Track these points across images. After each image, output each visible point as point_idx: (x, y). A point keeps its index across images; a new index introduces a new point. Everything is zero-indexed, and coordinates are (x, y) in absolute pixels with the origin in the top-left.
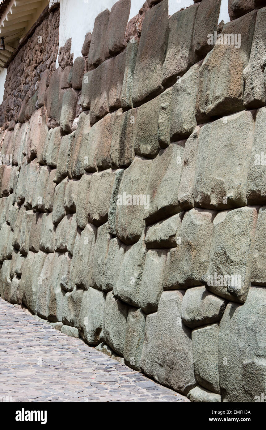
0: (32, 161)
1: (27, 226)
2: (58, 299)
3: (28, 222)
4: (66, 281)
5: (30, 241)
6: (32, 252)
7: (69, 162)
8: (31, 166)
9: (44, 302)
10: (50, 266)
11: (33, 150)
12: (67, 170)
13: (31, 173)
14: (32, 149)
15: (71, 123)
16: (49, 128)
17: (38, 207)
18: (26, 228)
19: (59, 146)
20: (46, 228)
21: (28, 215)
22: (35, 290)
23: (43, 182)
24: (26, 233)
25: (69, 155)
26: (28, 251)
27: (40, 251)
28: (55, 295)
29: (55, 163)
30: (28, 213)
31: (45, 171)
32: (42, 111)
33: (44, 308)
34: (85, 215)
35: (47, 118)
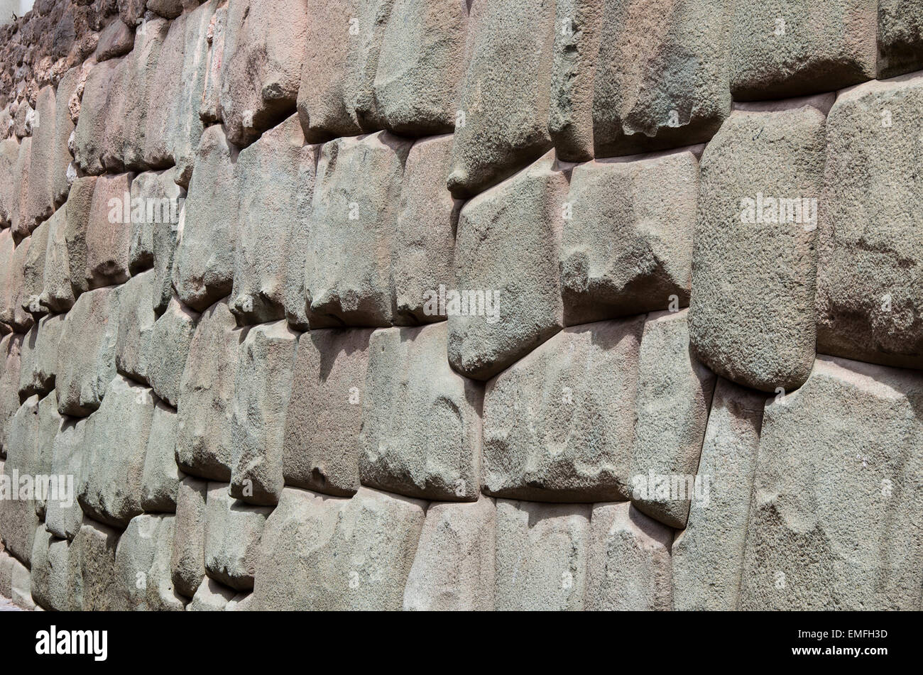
0: (268, 132)
1: (268, 390)
3: (273, 370)
5: (287, 446)
6: (311, 495)
7: (574, 80)
8: (264, 151)
10: (466, 563)
11: (276, 87)
13: (266, 177)
14: (269, 83)
17: (344, 307)
20: (413, 389)
21: (270, 342)
23: (366, 200)
24: (265, 415)
25: (571, 48)
26: (277, 487)
29: (437, 110)
30: (270, 336)
31: (374, 151)
34: (798, 319)
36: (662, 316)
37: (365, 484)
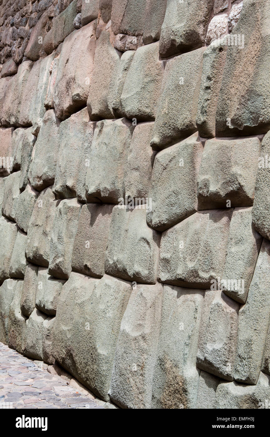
0: (74, 115)
1: (67, 228)
2: (190, 389)
3: (70, 220)
4: (223, 358)
5: (74, 254)
6: (83, 276)
7: (209, 102)
8: (71, 123)
9: (138, 384)
10: (149, 311)
11: (78, 95)
12: (203, 119)
13: (72, 134)
14: (75, 93)
15: (202, 26)
16: (121, 52)
17: (102, 194)
18: (64, 231)
19: (159, 78)
20: (130, 233)
21: (69, 208)
22: (105, 353)
23: (114, 148)
24: (65, 239)
25: (208, 88)
26: (69, 271)
27: (105, 276)
28: (184, 382)
29: (148, 110)
30: (69, 205)
31: (119, 127)
32: (95, 29)
33: (141, 397)
35: (112, 35)
36: (241, 209)
37: (107, 273)
